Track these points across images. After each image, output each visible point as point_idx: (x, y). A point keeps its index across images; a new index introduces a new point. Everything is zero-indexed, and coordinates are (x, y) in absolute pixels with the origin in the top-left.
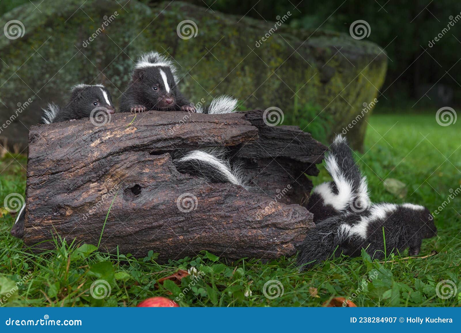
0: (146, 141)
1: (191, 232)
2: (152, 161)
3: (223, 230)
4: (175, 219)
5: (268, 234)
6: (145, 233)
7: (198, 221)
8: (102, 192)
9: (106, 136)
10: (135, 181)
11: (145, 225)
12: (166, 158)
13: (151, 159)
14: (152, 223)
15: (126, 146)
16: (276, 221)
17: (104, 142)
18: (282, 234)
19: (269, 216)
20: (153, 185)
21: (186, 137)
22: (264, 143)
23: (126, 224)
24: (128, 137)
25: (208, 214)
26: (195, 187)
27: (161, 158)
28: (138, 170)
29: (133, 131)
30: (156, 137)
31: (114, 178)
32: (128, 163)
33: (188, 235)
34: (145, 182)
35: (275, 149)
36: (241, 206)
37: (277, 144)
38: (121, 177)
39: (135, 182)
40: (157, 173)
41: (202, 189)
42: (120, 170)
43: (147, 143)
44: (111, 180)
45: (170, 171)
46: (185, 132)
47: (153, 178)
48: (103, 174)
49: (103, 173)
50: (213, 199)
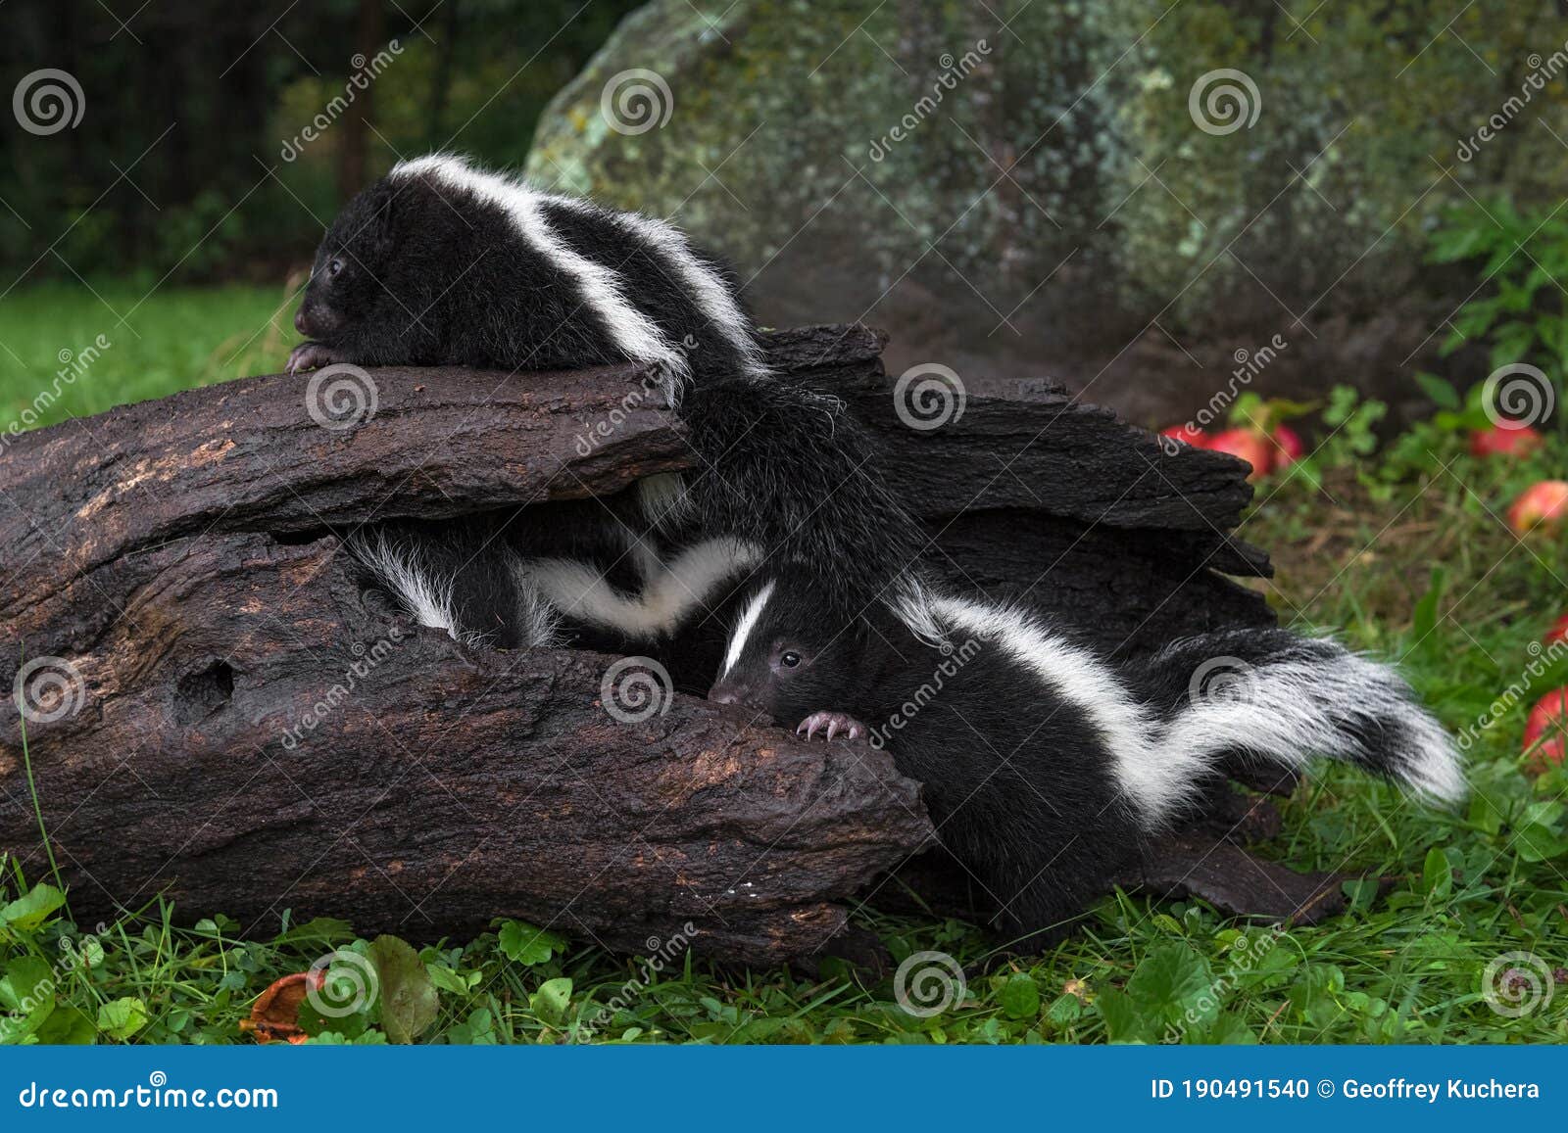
0: (255, 494)
1: (427, 848)
2: (275, 569)
3: (542, 842)
4: (354, 796)
5: (714, 869)
6: (263, 848)
7: (442, 804)
8: (101, 691)
9: (130, 478)
10: (211, 649)
11: (252, 819)
12: (323, 555)
13: (267, 561)
14: (273, 811)
15: (177, 515)
16: (738, 815)
17: (118, 500)
18: (774, 866)
19: (711, 790)
20: (273, 665)
21: (393, 470)
22: (910, 459)
23: (187, 811)
24: (196, 480)
25: (475, 777)
26: (417, 673)
27: (301, 559)
28: (219, 605)
29: (219, 455)
30: (291, 474)
31: (140, 638)
32: (180, 581)
33: (416, 859)
34: (247, 650)
35: (967, 478)
36: (603, 749)
37: (967, 459)
38: (162, 633)
39: (212, 652)
40: (288, 617)
41: (443, 681)
42: (153, 607)
43: (257, 498)
44: (132, 644)
45: (337, 607)
46: (393, 452)
47: (274, 634)
48: (105, 624)
49: (105, 619)
50: (488, 720)
